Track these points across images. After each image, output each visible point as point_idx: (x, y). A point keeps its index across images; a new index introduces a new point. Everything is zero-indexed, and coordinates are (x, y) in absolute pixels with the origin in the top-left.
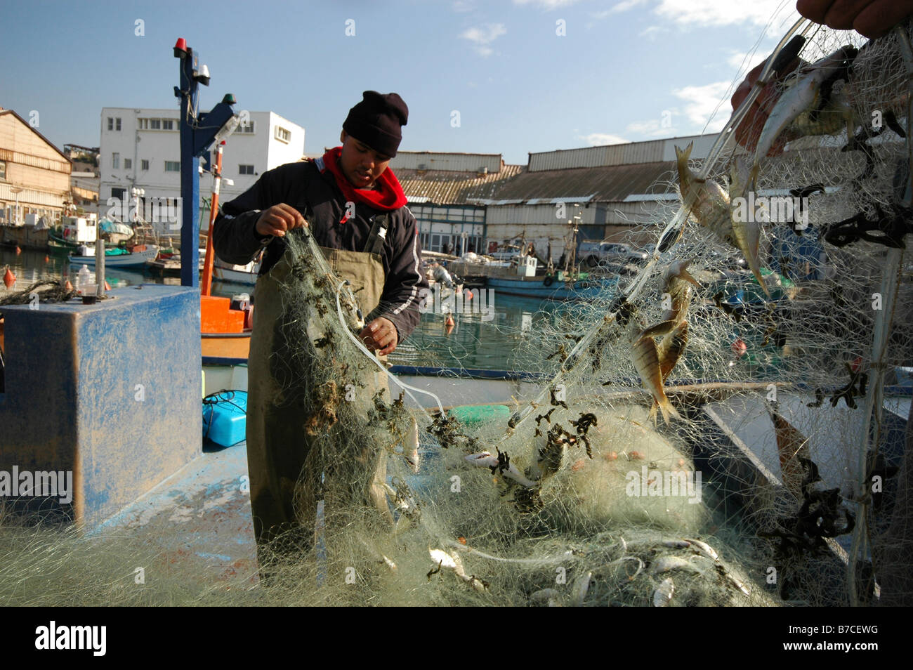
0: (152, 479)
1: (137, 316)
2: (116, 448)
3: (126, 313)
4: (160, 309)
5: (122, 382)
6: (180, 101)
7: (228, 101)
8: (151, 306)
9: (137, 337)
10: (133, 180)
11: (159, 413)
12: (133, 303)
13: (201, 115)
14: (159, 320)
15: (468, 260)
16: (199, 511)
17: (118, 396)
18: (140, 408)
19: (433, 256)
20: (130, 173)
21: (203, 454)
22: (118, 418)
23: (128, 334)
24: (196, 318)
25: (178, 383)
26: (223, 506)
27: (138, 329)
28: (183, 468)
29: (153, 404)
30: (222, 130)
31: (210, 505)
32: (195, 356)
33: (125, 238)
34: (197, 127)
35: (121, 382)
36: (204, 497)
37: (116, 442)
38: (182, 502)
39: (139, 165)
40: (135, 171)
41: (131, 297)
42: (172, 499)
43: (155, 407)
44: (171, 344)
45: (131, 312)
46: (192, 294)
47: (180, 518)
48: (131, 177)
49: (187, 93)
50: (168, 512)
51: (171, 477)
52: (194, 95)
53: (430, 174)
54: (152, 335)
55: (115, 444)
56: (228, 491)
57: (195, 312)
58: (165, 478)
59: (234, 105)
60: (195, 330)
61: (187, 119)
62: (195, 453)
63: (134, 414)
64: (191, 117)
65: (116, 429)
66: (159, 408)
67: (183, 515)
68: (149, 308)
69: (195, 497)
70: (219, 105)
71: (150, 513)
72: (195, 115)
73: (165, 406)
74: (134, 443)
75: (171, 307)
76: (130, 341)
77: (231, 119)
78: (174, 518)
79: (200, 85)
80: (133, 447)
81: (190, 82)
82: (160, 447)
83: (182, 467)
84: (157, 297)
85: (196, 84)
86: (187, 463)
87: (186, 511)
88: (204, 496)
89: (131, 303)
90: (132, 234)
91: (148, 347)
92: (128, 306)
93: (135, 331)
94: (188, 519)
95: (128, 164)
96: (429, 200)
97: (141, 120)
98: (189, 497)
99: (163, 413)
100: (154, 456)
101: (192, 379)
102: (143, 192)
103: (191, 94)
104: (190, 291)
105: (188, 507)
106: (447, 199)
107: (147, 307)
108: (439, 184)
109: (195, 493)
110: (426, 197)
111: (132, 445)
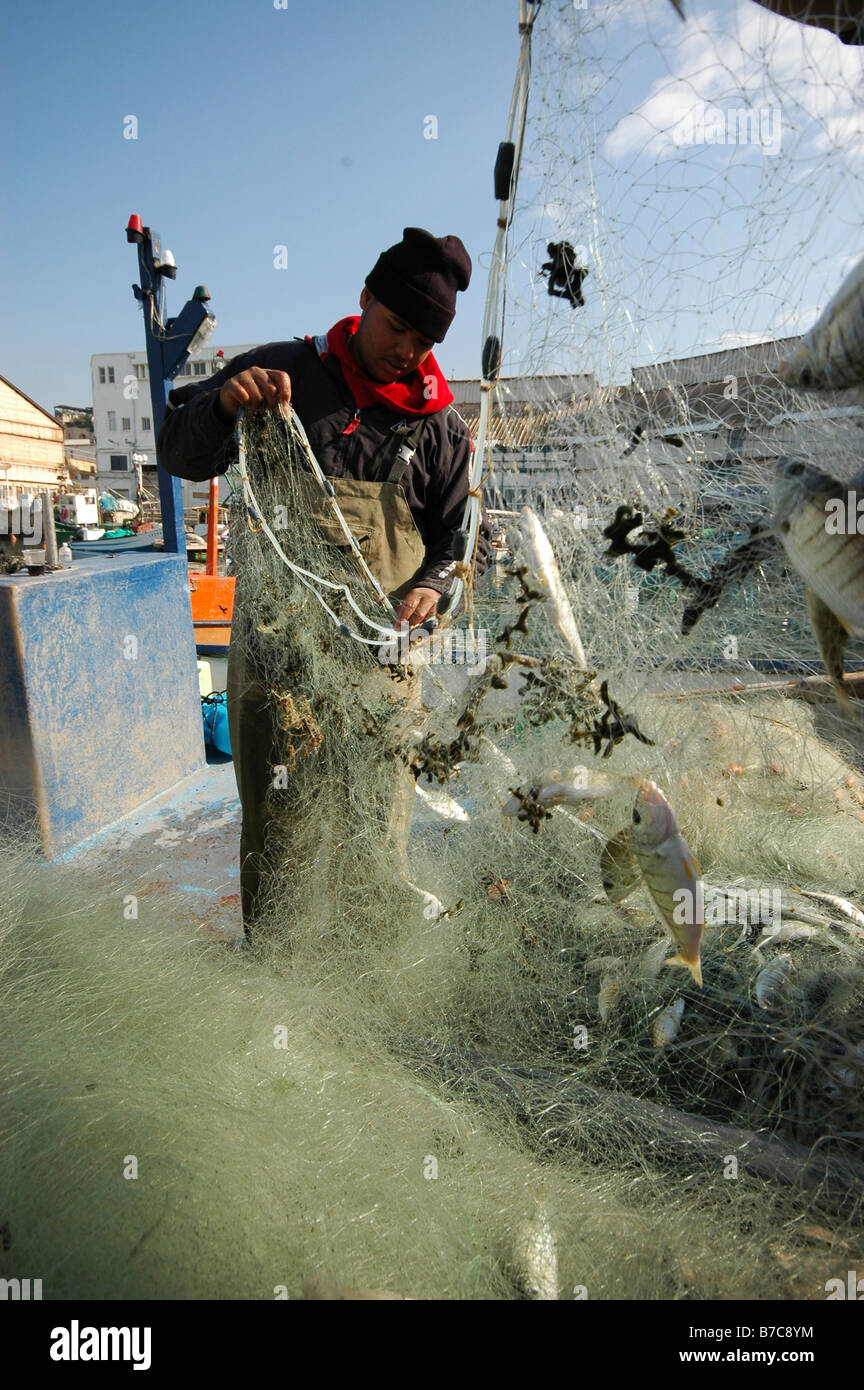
0: (139, 794)
1: (100, 591)
2: (86, 755)
3: (83, 587)
4: (131, 582)
5: (86, 674)
6: (143, 305)
7: (200, 296)
8: (117, 577)
9: (101, 617)
10: (134, 445)
11: (141, 713)
12: (92, 573)
13: (170, 321)
14: (132, 595)
16: (191, 834)
17: (83, 691)
18: (114, 706)
20: (129, 435)
21: (207, 766)
22: (85, 719)
23: (88, 614)
24: (184, 593)
25: (164, 676)
26: (220, 829)
27: (101, 607)
28: (181, 782)
29: (132, 702)
30: (195, 338)
31: (204, 827)
32: (186, 643)
33: (130, 516)
34: (164, 337)
35: (84, 676)
36: (200, 818)
37: (85, 748)
38: (173, 823)
39: (140, 424)
40: (135, 433)
41: (92, 566)
42: (161, 818)
43: (134, 705)
44: (150, 626)
45: (90, 585)
46: (175, 562)
47: (166, 842)
48: (131, 440)
49: (149, 292)
50: (157, 834)
51: (164, 793)
52: (158, 294)
54: (122, 615)
55: (85, 750)
56: (230, 811)
57: (182, 586)
58: (157, 794)
59: (207, 301)
60: (182, 609)
61: (152, 328)
62: (196, 764)
63: (107, 713)
64: (156, 324)
65: (84, 732)
66: (140, 707)
67: (170, 838)
68: (115, 580)
69: (189, 817)
70: (188, 304)
71: (138, 832)
72: (161, 325)
73: (149, 705)
74: (110, 750)
75: (145, 580)
76: (93, 623)
77: (205, 322)
78: (159, 842)
79: (165, 280)
80: (110, 755)
81: (153, 275)
82: (147, 756)
83: (179, 780)
84: (125, 566)
85: (159, 278)
86: (185, 775)
87: (175, 834)
88: (199, 816)
89: (88, 574)
90: (138, 511)
91: (119, 630)
92: (85, 578)
93: (96, 609)
94: (176, 844)
95: (127, 424)
97: (136, 367)
98: (182, 817)
99: (147, 713)
100: (140, 766)
101: (185, 671)
102: (146, 458)
103: (154, 292)
104: (172, 558)
105: (179, 829)
106: (522, 439)
107: (112, 579)
108: (511, 420)
109: (190, 813)
110: (495, 438)
111: (107, 752)
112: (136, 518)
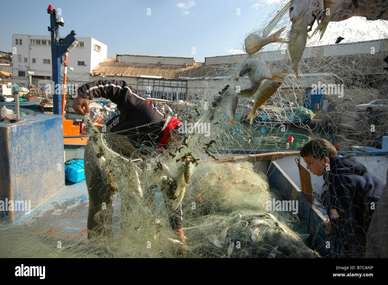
0: (43, 197)
1: (35, 128)
2: (27, 185)
3: (30, 127)
4: (45, 125)
5: (29, 156)
6: (51, 33)
7: (73, 33)
8: (41, 123)
9: (35, 137)
10: (28, 68)
11: (46, 169)
12: (33, 122)
13: (60, 39)
14: (45, 129)
15: (180, 103)
16: (65, 210)
17: (28, 162)
18: (37, 167)
19: (164, 101)
20: (27, 64)
21: (66, 186)
22: (28, 172)
23: (31, 136)
24: (61, 128)
25: (54, 156)
26: (75, 208)
27: (35, 133)
28: (57, 192)
29: (43, 165)
30: (70, 46)
31: (69, 207)
32: (61, 145)
33: (26, 93)
34: (59, 45)
35: (28, 157)
36: (67, 204)
37: (27, 182)
38: (57, 206)
39: (31, 60)
40: (29, 64)
41: (32, 119)
42: (52, 205)
43: (44, 167)
44: (50, 139)
45: (32, 126)
46: (59, 118)
47: (57, 213)
48: (27, 66)
49: (54, 30)
50: (52, 211)
51: (52, 196)
52: (57, 30)
53: (163, 66)
54: (42, 136)
55: (27, 183)
56: (78, 201)
57: (61, 126)
58: (49, 197)
59: (75, 35)
60: (60, 133)
61: (54, 41)
62: (62, 186)
63: (35, 170)
64: (56, 40)
65: (27, 177)
66: (46, 167)
67: (58, 212)
68: (40, 124)
69: (63, 204)
70: (68, 35)
71: (44, 210)
72: (58, 40)
73: (48, 166)
74: (35, 182)
75: (50, 124)
76: (32, 139)
77: (74, 42)
78: (53, 213)
79: (60, 26)
80: (35, 184)
81: (55, 25)
82: (47, 184)
83: (56, 192)
84: (44, 120)
85: (58, 26)
86: (58, 190)
87: (59, 210)
88: (66, 204)
89: (32, 122)
90: (29, 92)
91: (40, 141)
92: (31, 124)
93: (34, 134)
94: (60, 214)
95: (26, 60)
96: (163, 77)
97: (31, 40)
98: (60, 204)
99: (48, 169)
100: (44, 187)
101: (60, 154)
102: (33, 73)
103: (56, 30)
104: (58, 117)
105: (60, 209)
106: (170, 77)
107: (39, 124)
108: (167, 70)
109: (63, 203)
110: (161, 76)
111: (34, 183)
112: (28, 94)
